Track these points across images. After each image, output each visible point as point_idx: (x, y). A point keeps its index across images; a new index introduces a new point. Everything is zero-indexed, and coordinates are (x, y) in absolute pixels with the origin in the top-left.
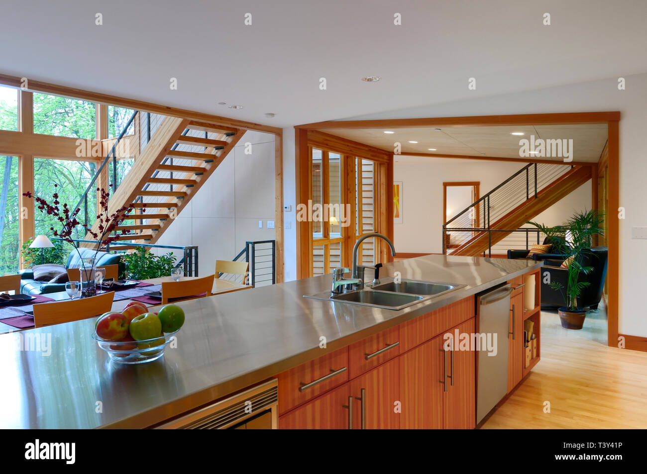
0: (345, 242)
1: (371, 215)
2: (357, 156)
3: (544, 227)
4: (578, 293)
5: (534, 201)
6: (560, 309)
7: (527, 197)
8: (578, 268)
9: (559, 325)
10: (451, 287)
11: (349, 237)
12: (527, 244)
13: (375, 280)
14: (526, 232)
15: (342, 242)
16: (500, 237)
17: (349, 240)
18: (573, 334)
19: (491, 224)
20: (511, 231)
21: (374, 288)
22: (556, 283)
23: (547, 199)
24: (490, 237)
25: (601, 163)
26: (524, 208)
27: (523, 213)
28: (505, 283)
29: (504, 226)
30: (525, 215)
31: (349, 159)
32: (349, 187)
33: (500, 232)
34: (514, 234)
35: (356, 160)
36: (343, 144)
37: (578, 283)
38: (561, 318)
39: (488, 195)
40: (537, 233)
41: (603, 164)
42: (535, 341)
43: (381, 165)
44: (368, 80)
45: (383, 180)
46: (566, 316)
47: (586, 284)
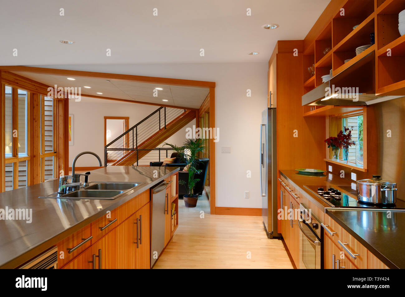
0: (31, 160)
1: (51, 139)
2: (41, 94)
3: (176, 147)
4: (194, 185)
5: (164, 131)
6: (184, 196)
7: (160, 128)
8: (195, 171)
9: (184, 206)
10: (136, 185)
11: (34, 156)
12: (160, 158)
13: (85, 183)
14: (159, 151)
15: (28, 161)
16: (143, 154)
17: (34, 158)
18: (192, 210)
19: (138, 145)
20: (150, 150)
21: (86, 189)
22: (182, 181)
23: (172, 130)
24: (138, 154)
25: (201, 109)
26: (158, 135)
27: (158, 138)
28: (163, 181)
29: (147, 146)
30: (158, 140)
31: (35, 96)
32: (34, 117)
33: (144, 151)
34: (152, 152)
35: (41, 96)
36: (31, 84)
37: (194, 179)
38: (185, 201)
39: (136, 126)
40: (166, 151)
41: (203, 110)
42: (176, 215)
43: (60, 102)
44: (64, 42)
45: (61, 112)
46: (188, 200)
47: (198, 180)
